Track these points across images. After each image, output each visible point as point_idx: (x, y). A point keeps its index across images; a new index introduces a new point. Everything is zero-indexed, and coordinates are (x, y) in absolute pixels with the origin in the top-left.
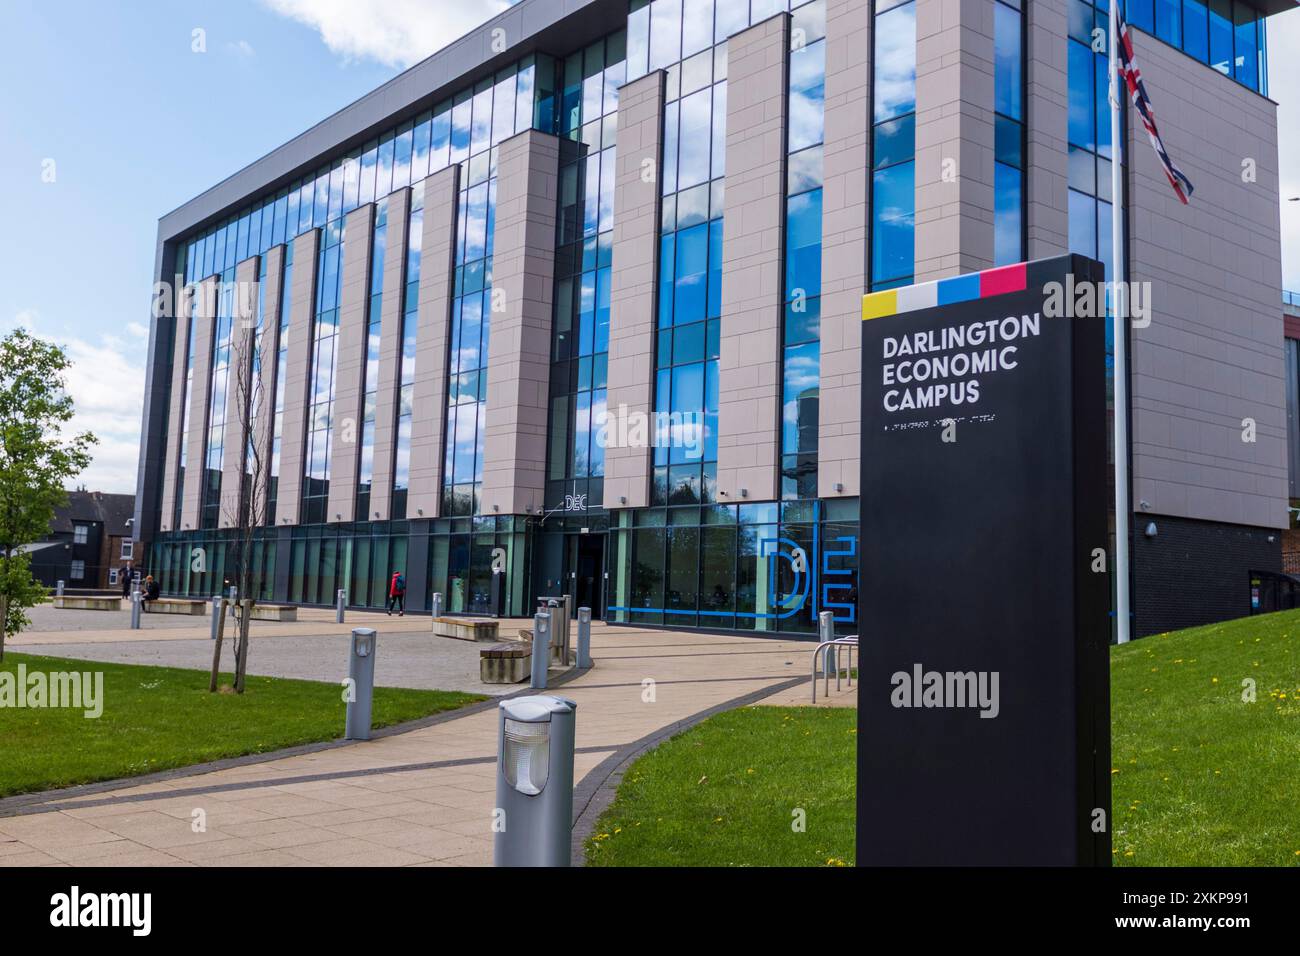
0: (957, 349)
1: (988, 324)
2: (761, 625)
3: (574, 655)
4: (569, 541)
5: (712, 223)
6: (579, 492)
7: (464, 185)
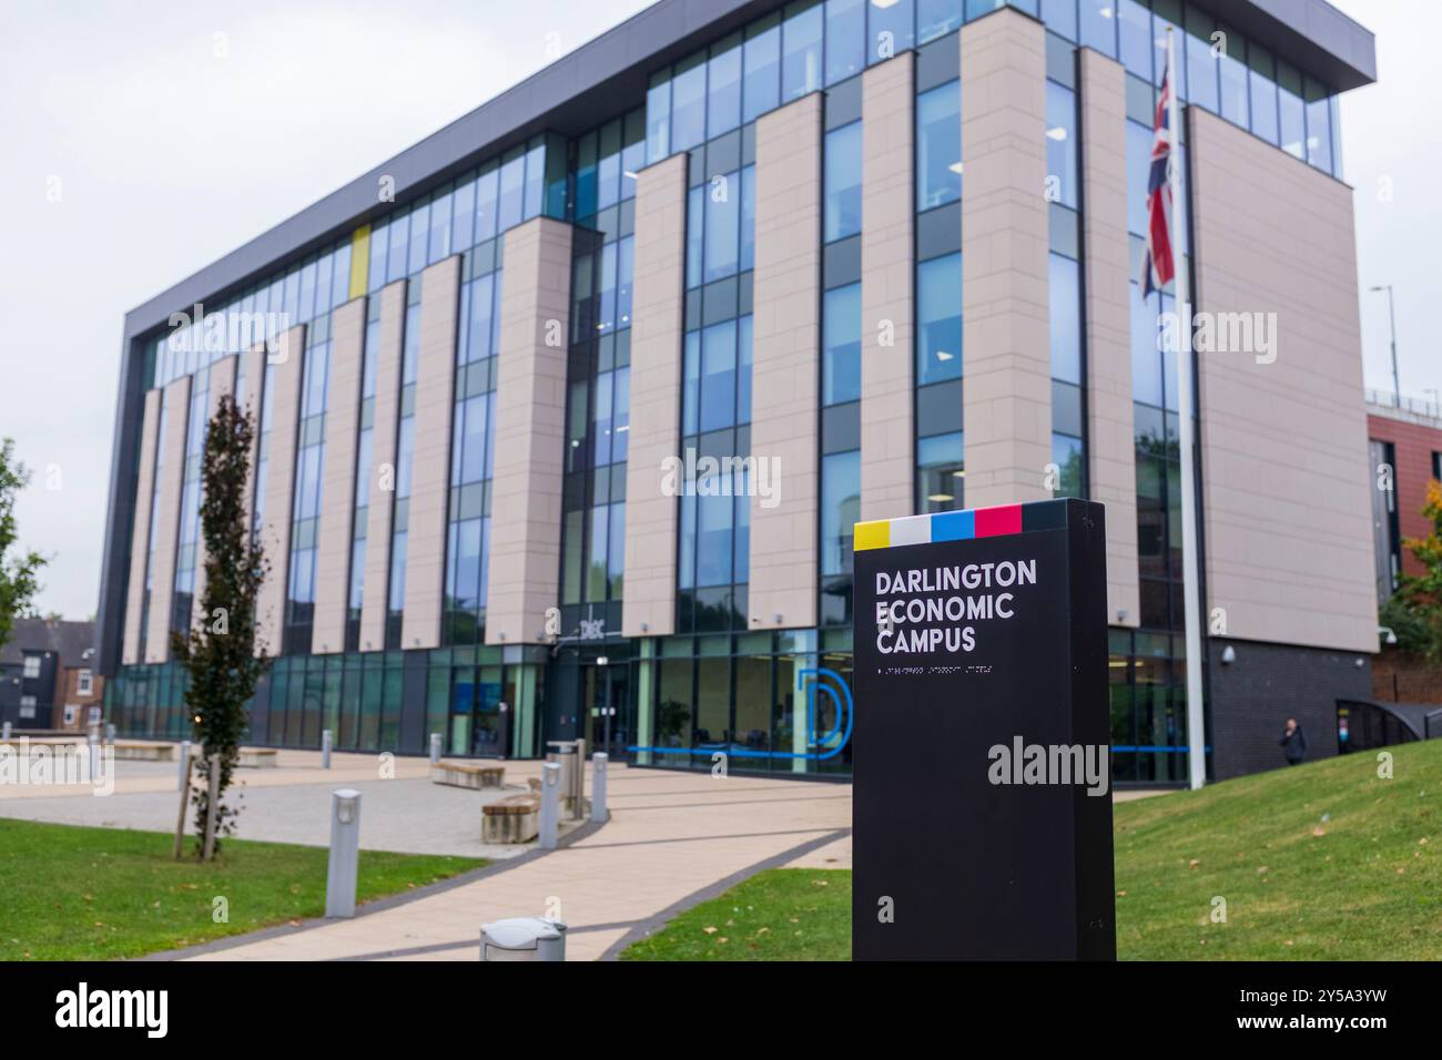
0: (951, 592)
1: (983, 567)
2: (799, 766)
4: (585, 673)
5: (741, 320)
6: (596, 617)
7: (466, 277)
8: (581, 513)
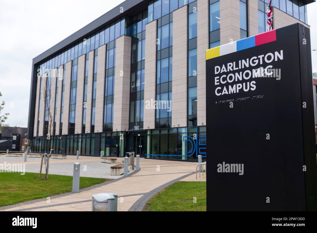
1: (259, 57)
2: (184, 158)
3: (135, 167)
4: (135, 138)
5: (170, 58)
6: (137, 125)
7: (108, 49)
8: (134, 102)
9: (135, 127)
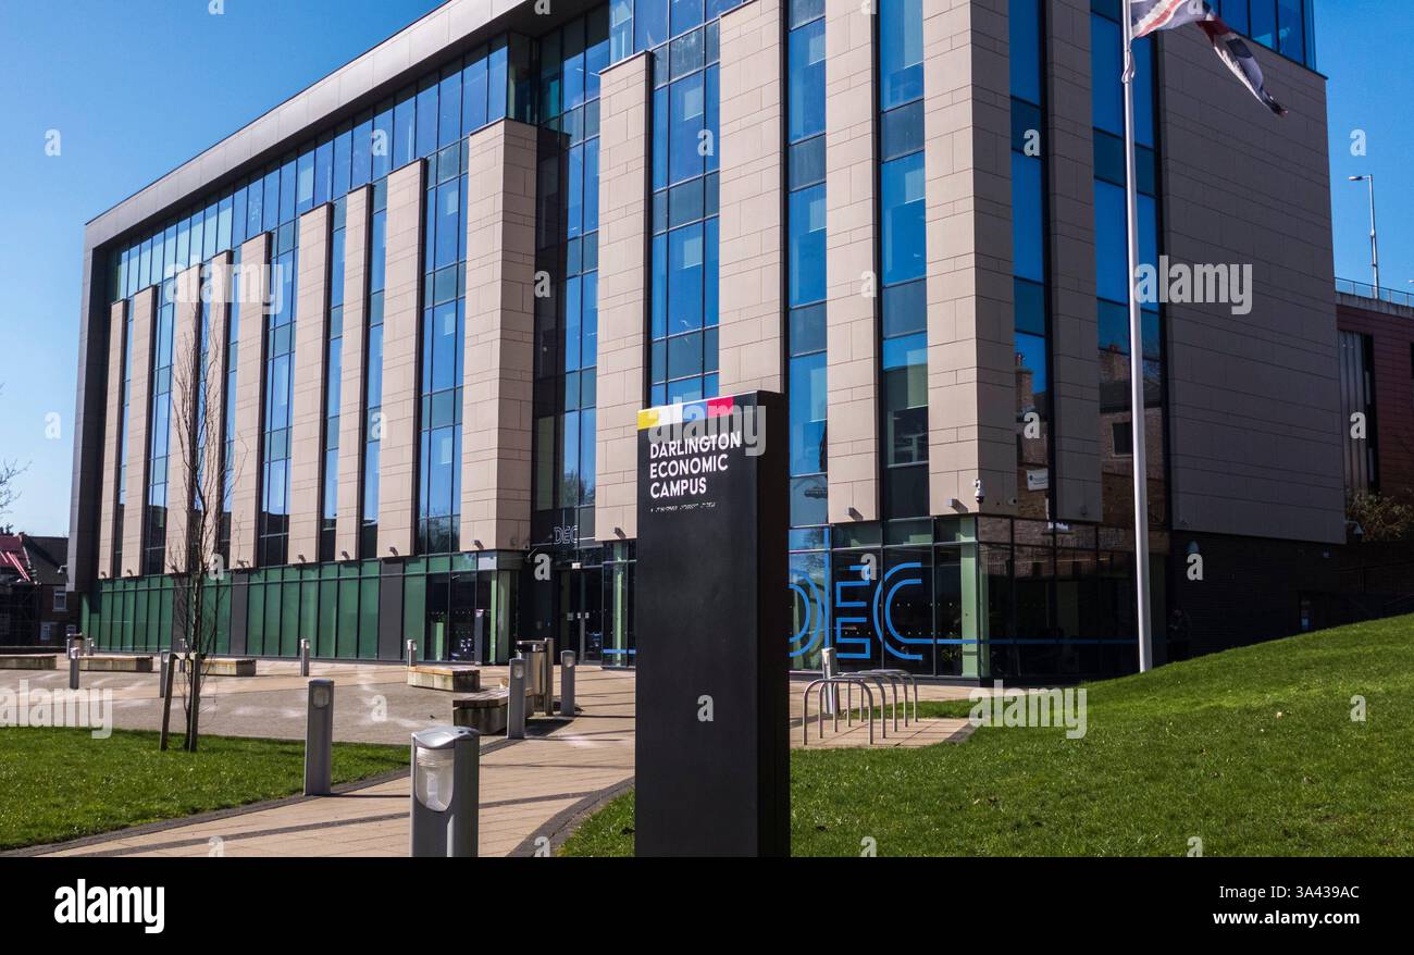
3: (557, 702)
4: (559, 578)
5: (707, 222)
7: (432, 183)
8: (551, 419)
9: (557, 529)
